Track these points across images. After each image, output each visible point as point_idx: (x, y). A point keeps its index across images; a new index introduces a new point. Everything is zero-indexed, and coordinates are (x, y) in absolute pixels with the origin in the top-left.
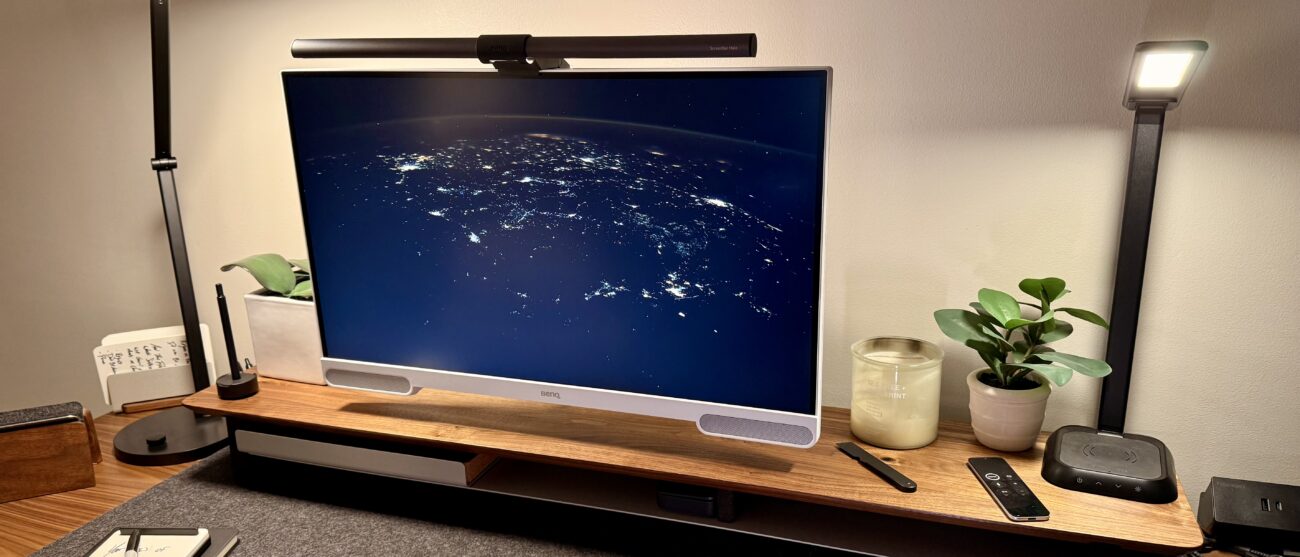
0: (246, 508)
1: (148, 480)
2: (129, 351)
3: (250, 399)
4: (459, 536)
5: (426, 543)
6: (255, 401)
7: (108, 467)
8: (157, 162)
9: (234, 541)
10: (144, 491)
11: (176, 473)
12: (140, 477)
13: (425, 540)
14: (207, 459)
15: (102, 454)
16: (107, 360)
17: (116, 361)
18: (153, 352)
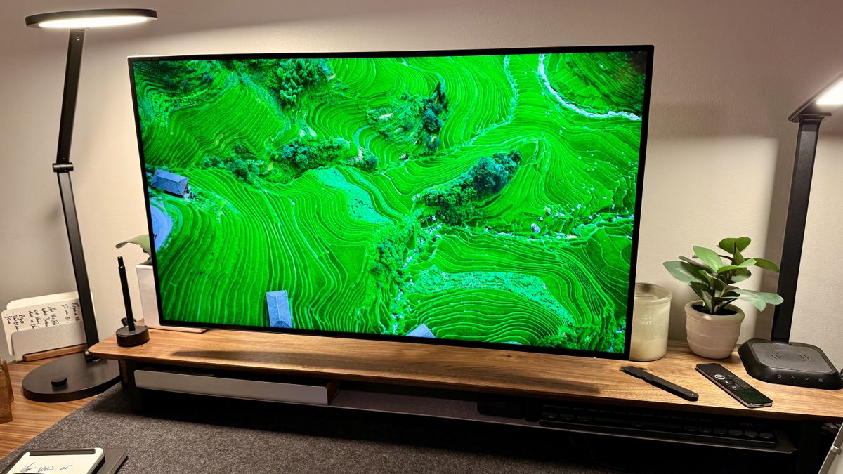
1: (56, 414)
2: (30, 313)
3: (144, 346)
4: (323, 443)
5: (298, 450)
6: (148, 348)
7: (20, 404)
8: (58, 166)
10: (56, 423)
11: (80, 407)
12: (49, 412)
15: (14, 395)
16: (12, 321)
17: (19, 321)
18: (49, 313)
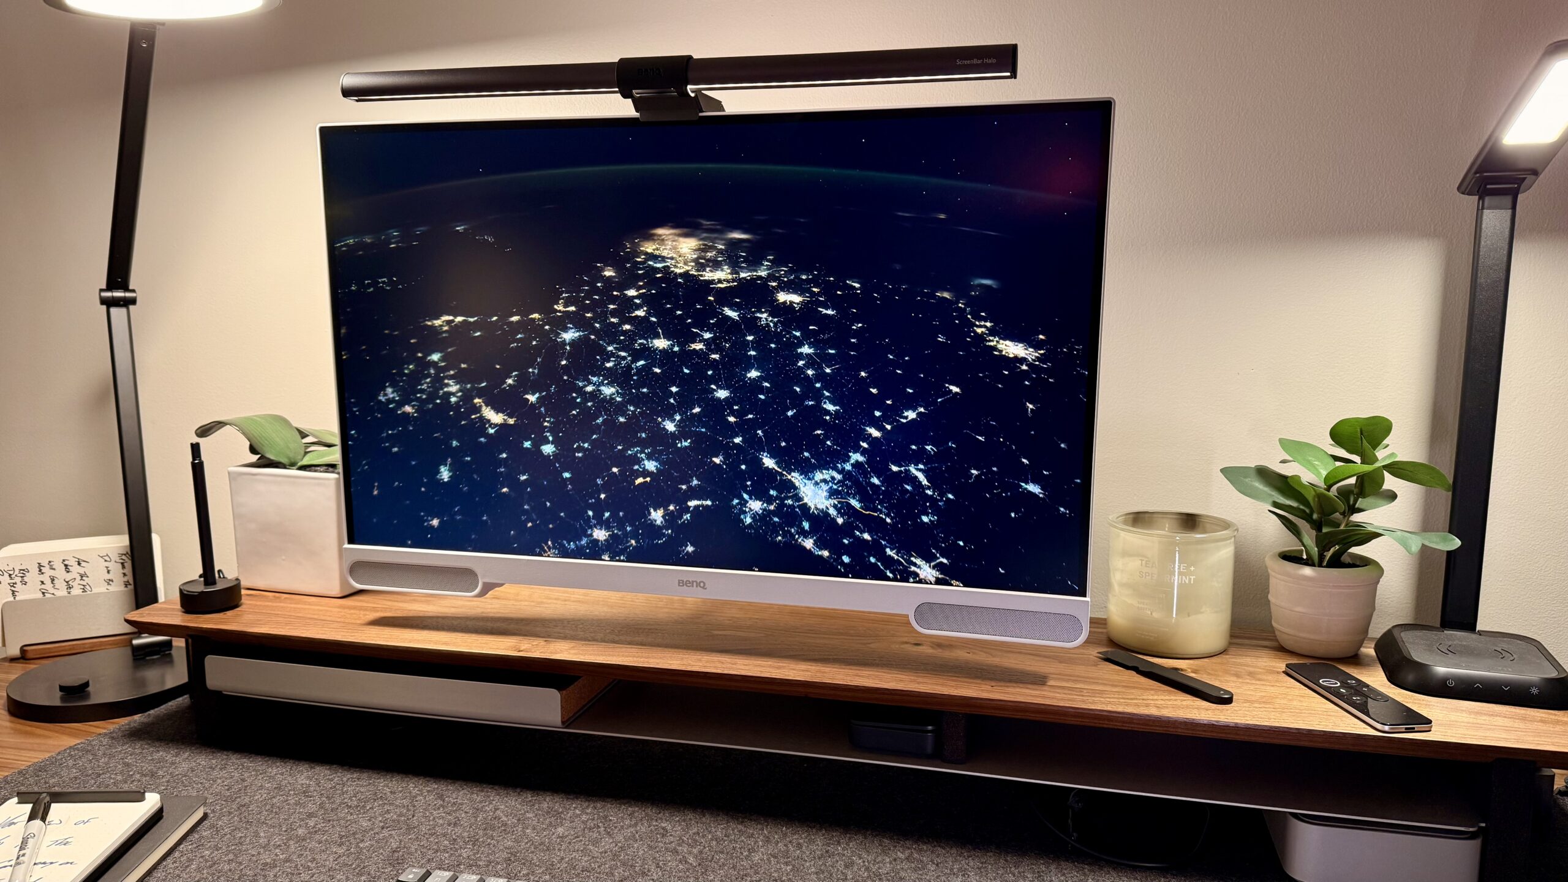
0: (215, 773)
1: (58, 741)
2: (40, 566)
3: (229, 613)
4: (547, 802)
5: (498, 812)
8: (108, 295)
9: (198, 815)
10: (52, 754)
11: (104, 731)
12: (45, 737)
13: (496, 809)
14: (151, 712)
16: (5, 580)
17: (18, 580)
18: (75, 569)
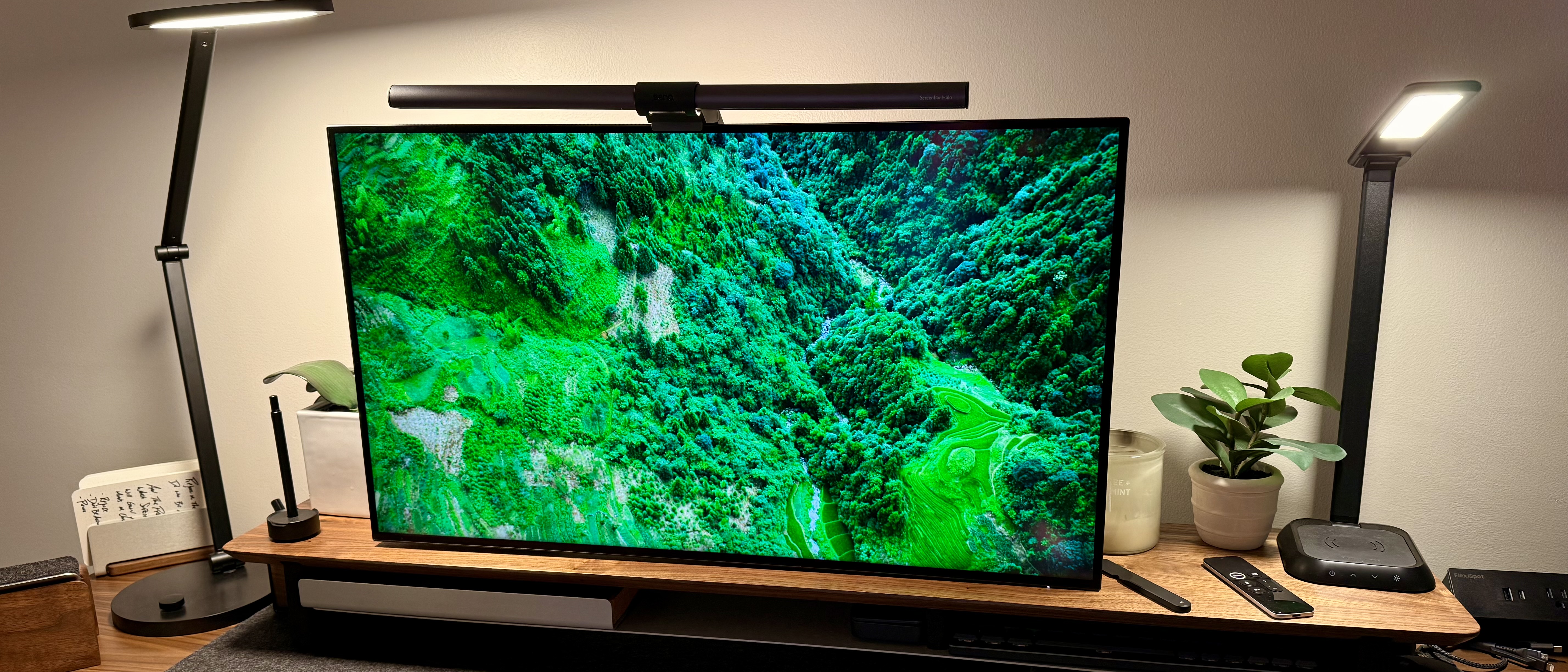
1: (171, 654)
2: (118, 494)
3: (313, 540)
6: (320, 543)
7: (110, 640)
8: (164, 251)
10: (173, 666)
12: (159, 650)
14: (243, 623)
16: (89, 508)
17: (100, 507)
18: (149, 494)
